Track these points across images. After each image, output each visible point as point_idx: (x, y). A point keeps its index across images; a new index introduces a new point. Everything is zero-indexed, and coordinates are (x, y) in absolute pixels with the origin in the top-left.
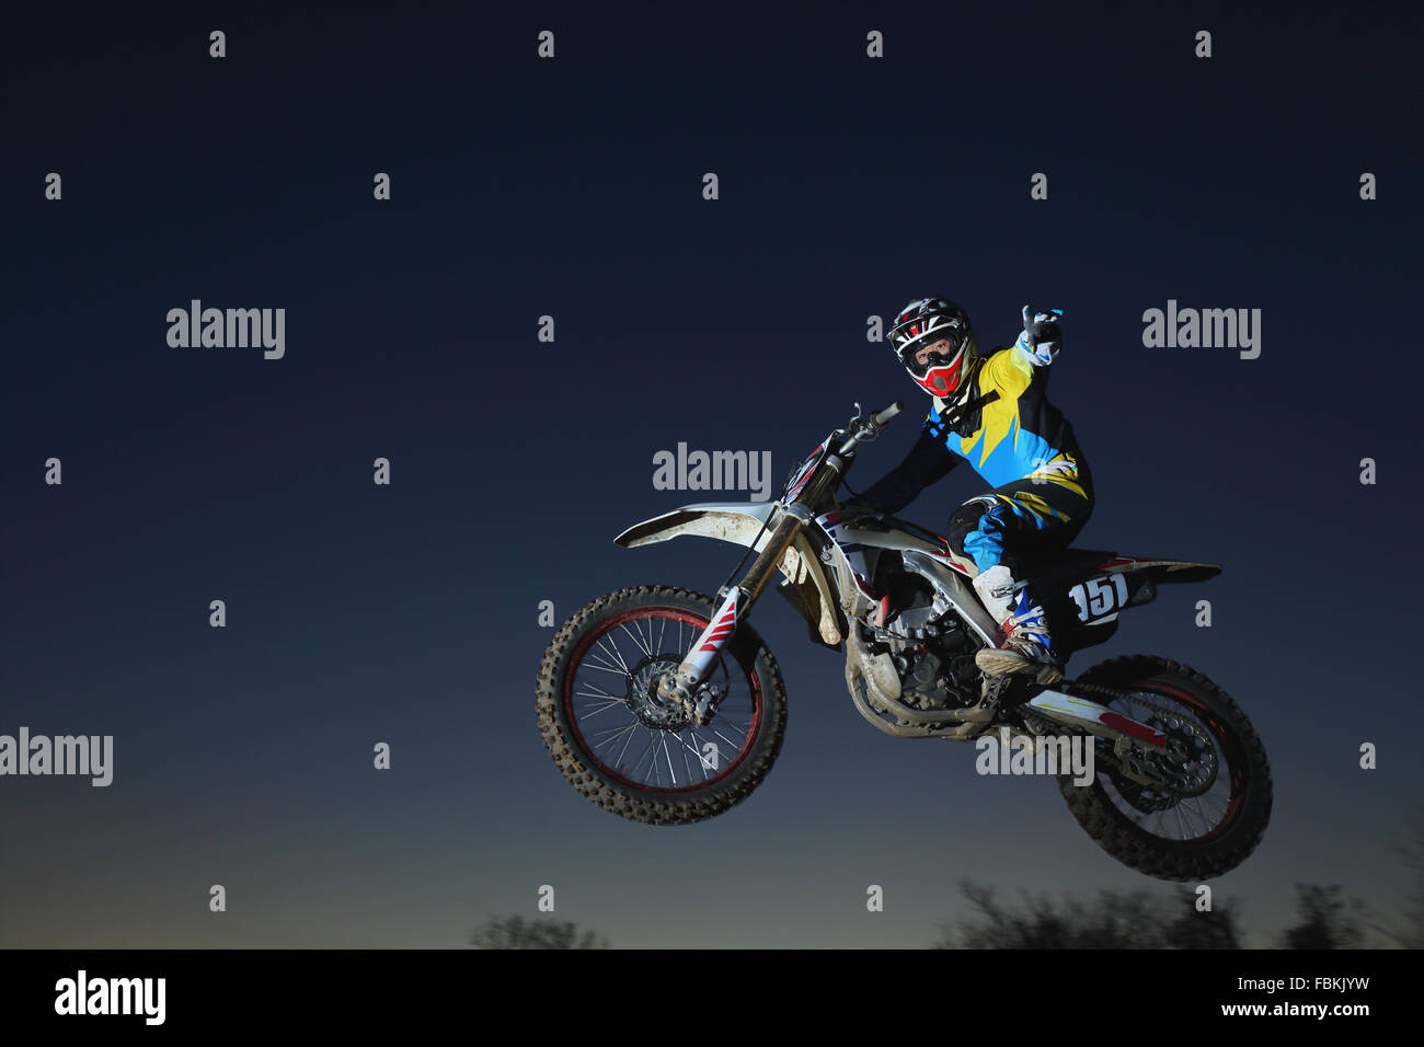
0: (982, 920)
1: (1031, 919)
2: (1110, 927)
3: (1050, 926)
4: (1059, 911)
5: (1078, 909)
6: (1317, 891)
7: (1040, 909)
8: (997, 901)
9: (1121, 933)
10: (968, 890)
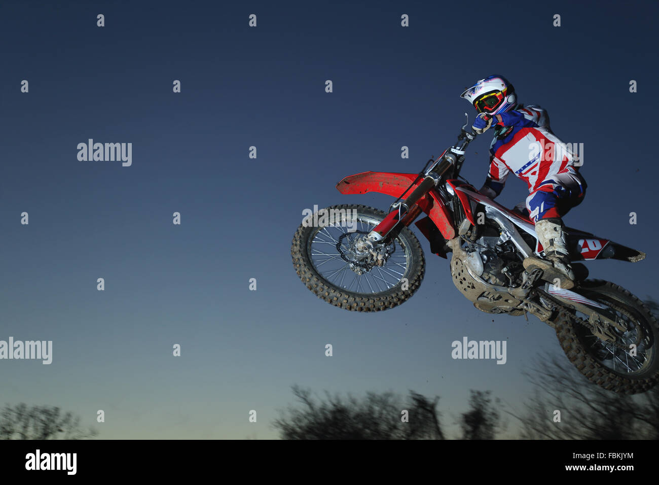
0: (303, 408)
1: (330, 406)
2: (371, 412)
3: (340, 412)
4: (345, 403)
5: (354, 402)
6: (479, 393)
7: (335, 402)
8: (312, 397)
9: (376, 415)
10: (296, 390)
